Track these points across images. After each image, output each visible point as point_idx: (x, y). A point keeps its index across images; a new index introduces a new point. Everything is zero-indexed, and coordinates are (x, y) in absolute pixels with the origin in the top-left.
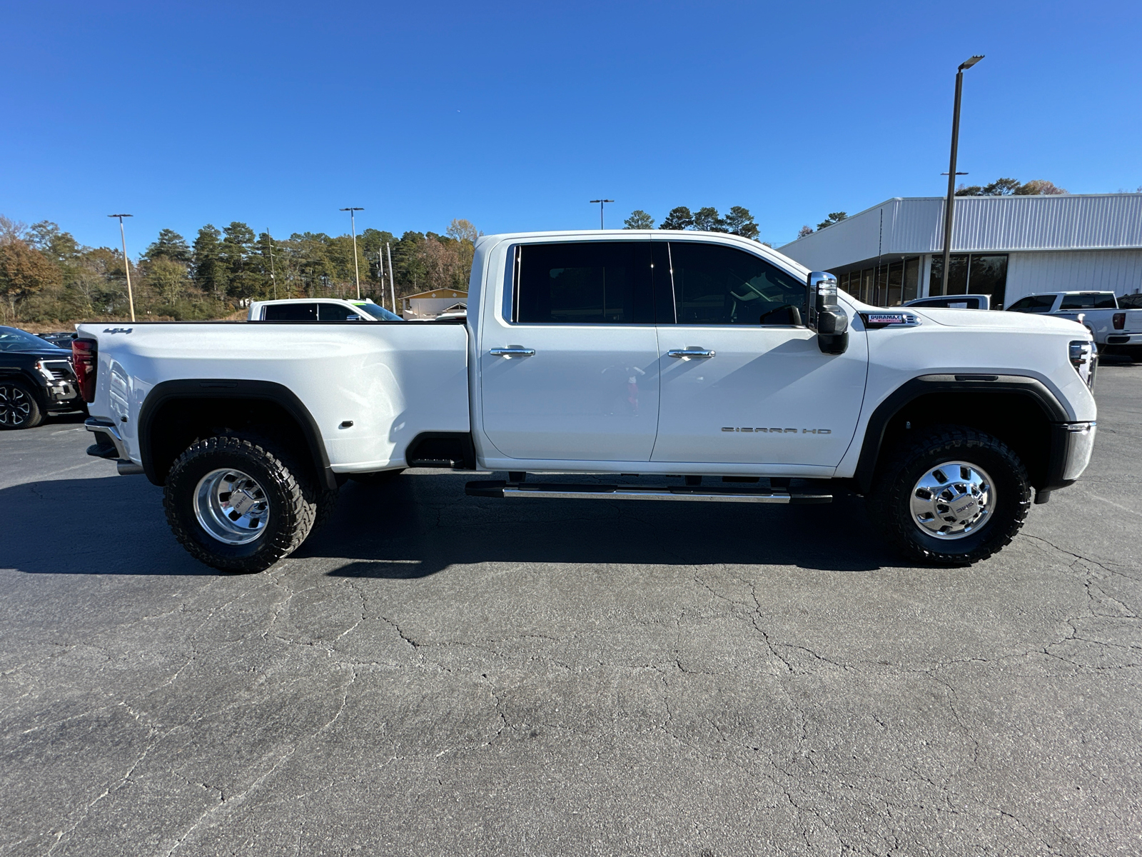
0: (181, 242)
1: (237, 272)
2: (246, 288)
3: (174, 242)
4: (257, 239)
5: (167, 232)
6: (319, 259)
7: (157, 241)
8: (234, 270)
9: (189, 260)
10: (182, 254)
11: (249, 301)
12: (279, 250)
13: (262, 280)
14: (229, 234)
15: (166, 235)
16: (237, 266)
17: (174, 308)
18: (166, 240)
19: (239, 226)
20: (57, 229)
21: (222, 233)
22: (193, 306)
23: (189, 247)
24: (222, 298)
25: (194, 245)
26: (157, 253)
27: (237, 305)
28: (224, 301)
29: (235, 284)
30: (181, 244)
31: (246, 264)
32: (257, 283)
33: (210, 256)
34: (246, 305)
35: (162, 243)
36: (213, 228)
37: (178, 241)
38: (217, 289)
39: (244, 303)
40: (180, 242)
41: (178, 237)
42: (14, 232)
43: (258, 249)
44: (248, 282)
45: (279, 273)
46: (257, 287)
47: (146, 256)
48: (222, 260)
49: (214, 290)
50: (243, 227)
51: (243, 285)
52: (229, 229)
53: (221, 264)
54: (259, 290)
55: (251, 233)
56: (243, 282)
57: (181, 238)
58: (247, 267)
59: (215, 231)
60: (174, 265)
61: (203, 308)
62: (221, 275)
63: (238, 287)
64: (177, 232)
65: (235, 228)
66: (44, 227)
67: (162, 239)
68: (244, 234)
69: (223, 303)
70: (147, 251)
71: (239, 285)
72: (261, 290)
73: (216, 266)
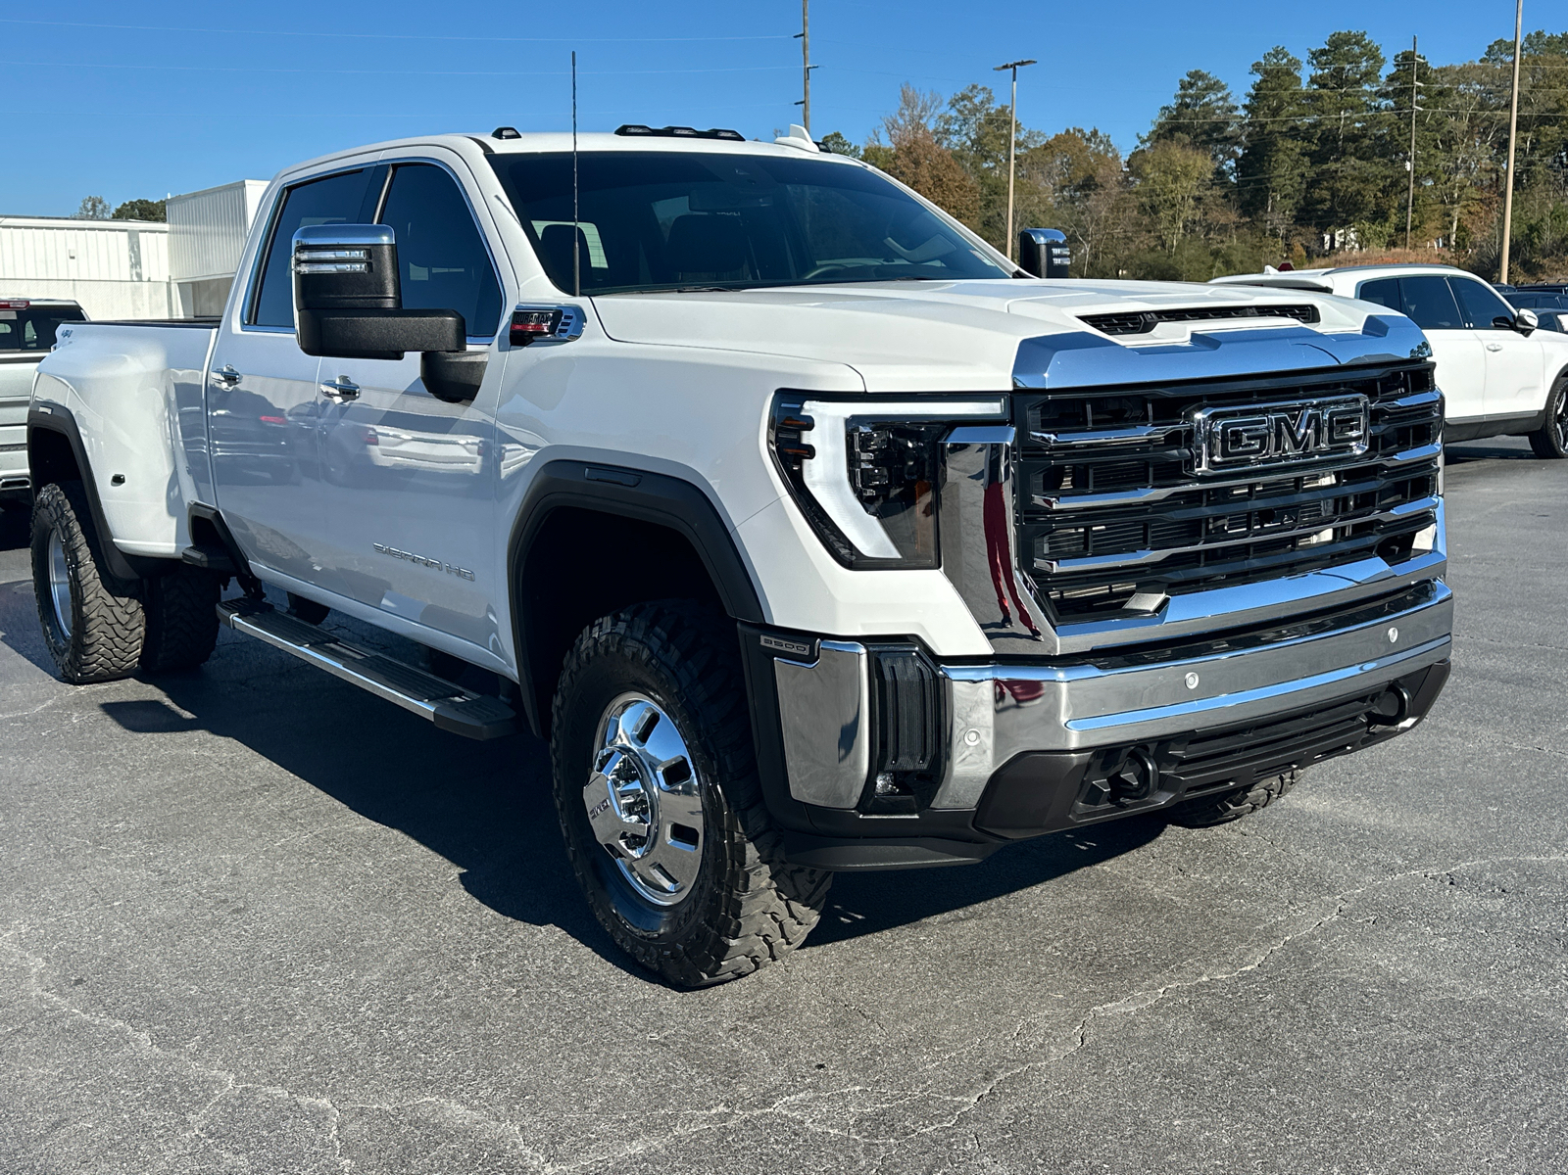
0: (1222, 98)
1: (1326, 160)
2: (1342, 204)
3: (1206, 100)
4: (1388, 69)
5: (1196, 76)
6: (1553, 105)
7: (1173, 103)
8: (1317, 158)
9: (1232, 140)
10: (1219, 127)
11: (1345, 235)
12: (1441, 93)
13: (1385, 177)
14: (1322, 66)
15: (1191, 85)
16: (1327, 146)
17: (1171, 261)
18: (1191, 96)
19: (1347, 42)
20: (989, 100)
21: (1304, 65)
22: (1212, 254)
23: (1236, 108)
24: (1282, 232)
25: (1247, 102)
26: (1170, 130)
27: (1314, 246)
28: (1286, 237)
29: (1317, 194)
30: (1221, 103)
31: (1354, 138)
32: (1371, 186)
33: (1269, 128)
34: (1337, 245)
35: (1184, 105)
36: (1285, 55)
37: (1213, 97)
38: (1272, 210)
39: (1333, 240)
40: (1218, 100)
41: (1215, 86)
42: (921, 118)
43: (1386, 95)
44: (1350, 187)
45: (1430, 156)
46: (1369, 198)
47: (1149, 139)
48: (1294, 133)
49: (1266, 212)
50: (1357, 43)
51: (1334, 193)
52: (1323, 52)
53: (1289, 144)
54: (1372, 206)
55: (1373, 55)
56: (1338, 185)
57: (1223, 88)
58: (1351, 148)
59: (1289, 61)
60: (1187, 157)
61: (1233, 258)
62: (1287, 171)
63: (1322, 201)
64: (1214, 75)
65: (1338, 48)
66: (970, 99)
67: (1183, 96)
68: (1355, 60)
69: (1281, 243)
70: (1153, 128)
71: (1326, 194)
72: (1377, 205)
73: (1278, 150)
